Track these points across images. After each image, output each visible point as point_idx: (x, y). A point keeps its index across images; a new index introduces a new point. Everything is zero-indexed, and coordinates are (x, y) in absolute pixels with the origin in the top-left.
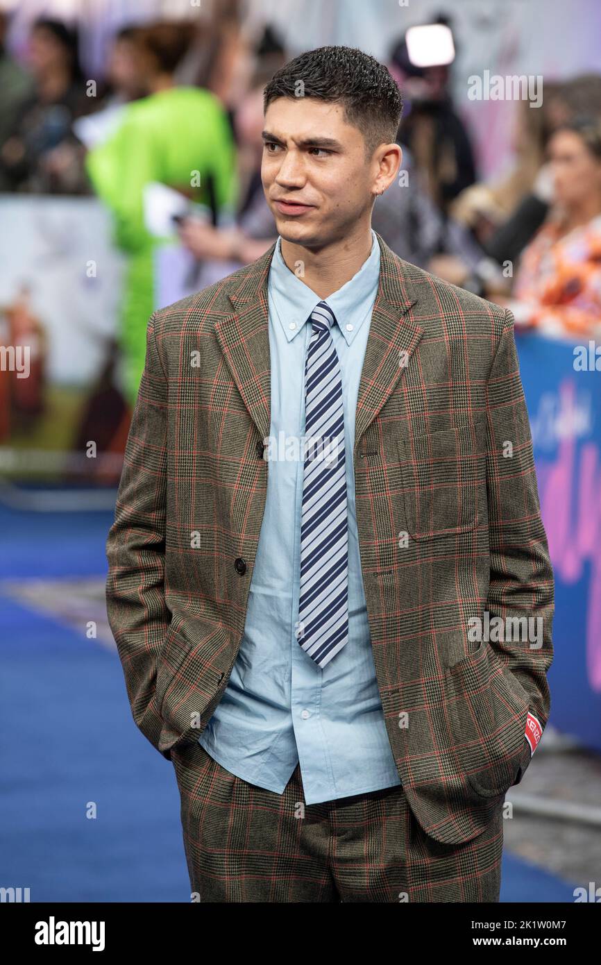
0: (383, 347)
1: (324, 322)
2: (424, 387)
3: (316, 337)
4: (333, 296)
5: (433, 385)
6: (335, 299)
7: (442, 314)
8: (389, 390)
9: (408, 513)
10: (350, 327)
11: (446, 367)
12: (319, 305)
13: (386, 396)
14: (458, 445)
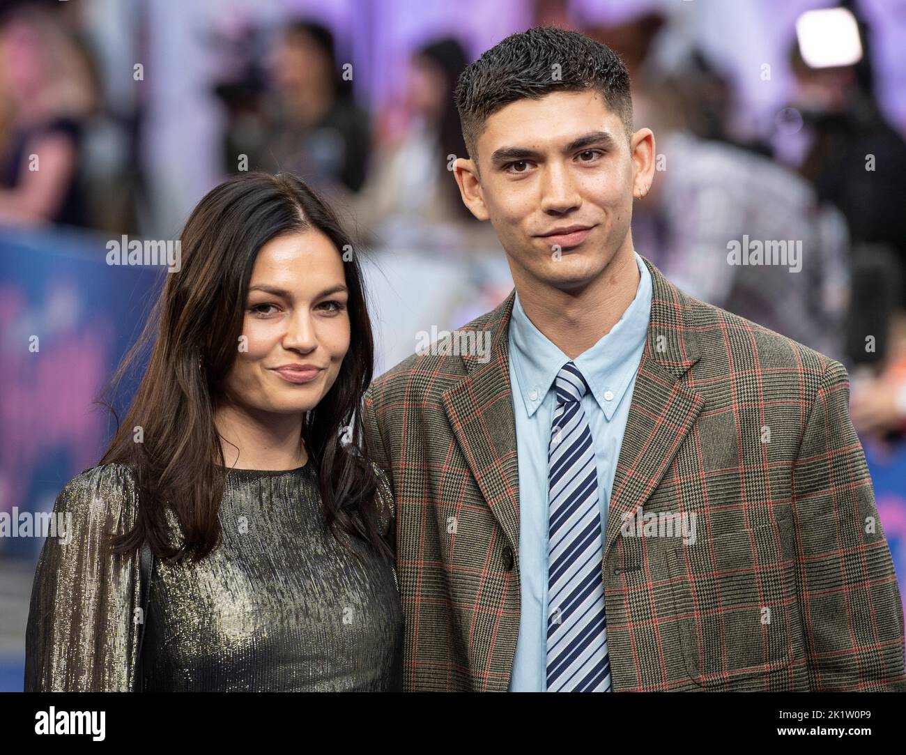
0: (648, 424)
1: (571, 391)
2: (703, 474)
3: (560, 412)
4: (584, 356)
5: (716, 471)
6: (587, 360)
7: (733, 375)
8: (654, 482)
9: (686, 647)
10: (609, 395)
11: (734, 447)
12: (566, 367)
13: (650, 490)
14: (754, 552)
